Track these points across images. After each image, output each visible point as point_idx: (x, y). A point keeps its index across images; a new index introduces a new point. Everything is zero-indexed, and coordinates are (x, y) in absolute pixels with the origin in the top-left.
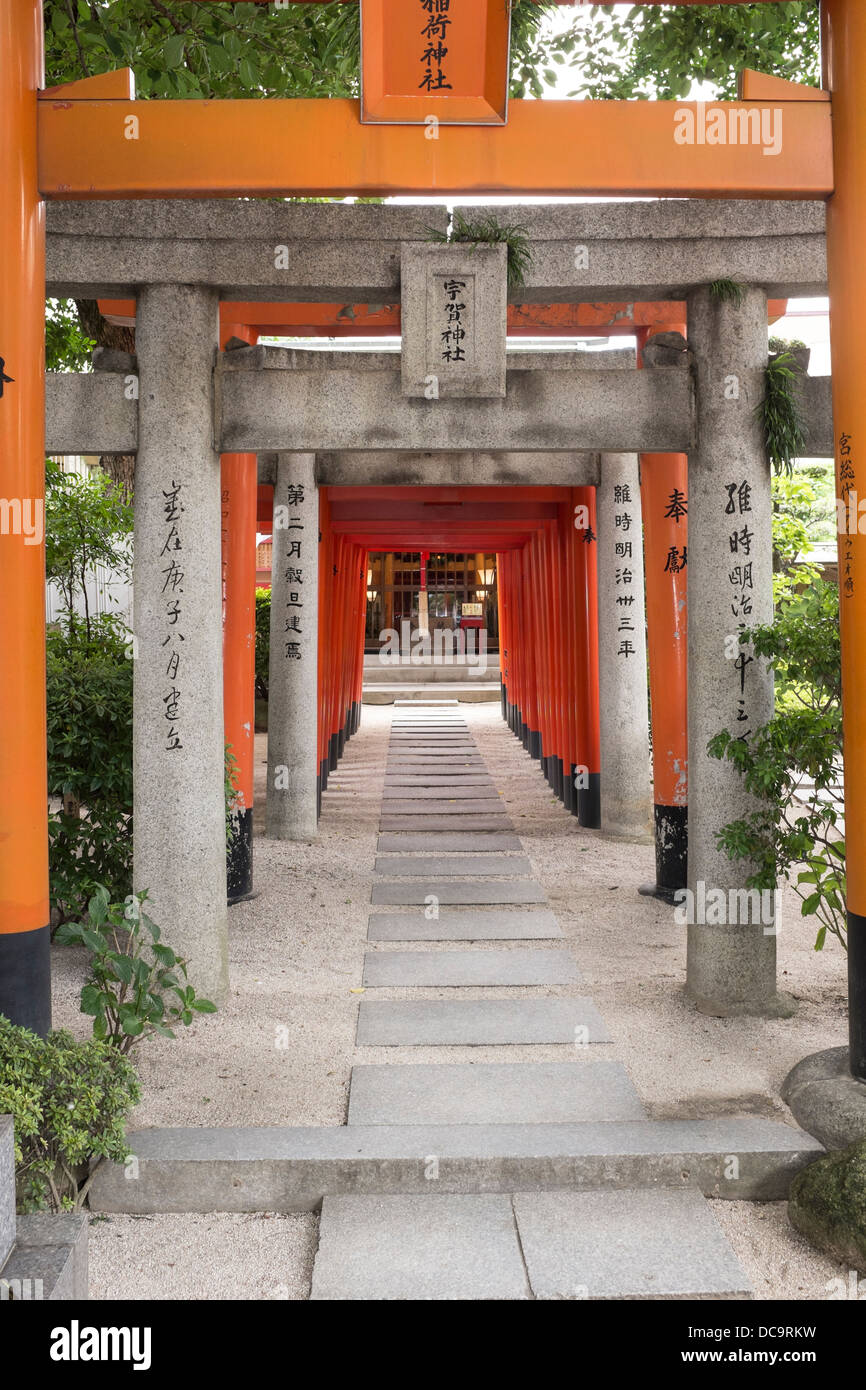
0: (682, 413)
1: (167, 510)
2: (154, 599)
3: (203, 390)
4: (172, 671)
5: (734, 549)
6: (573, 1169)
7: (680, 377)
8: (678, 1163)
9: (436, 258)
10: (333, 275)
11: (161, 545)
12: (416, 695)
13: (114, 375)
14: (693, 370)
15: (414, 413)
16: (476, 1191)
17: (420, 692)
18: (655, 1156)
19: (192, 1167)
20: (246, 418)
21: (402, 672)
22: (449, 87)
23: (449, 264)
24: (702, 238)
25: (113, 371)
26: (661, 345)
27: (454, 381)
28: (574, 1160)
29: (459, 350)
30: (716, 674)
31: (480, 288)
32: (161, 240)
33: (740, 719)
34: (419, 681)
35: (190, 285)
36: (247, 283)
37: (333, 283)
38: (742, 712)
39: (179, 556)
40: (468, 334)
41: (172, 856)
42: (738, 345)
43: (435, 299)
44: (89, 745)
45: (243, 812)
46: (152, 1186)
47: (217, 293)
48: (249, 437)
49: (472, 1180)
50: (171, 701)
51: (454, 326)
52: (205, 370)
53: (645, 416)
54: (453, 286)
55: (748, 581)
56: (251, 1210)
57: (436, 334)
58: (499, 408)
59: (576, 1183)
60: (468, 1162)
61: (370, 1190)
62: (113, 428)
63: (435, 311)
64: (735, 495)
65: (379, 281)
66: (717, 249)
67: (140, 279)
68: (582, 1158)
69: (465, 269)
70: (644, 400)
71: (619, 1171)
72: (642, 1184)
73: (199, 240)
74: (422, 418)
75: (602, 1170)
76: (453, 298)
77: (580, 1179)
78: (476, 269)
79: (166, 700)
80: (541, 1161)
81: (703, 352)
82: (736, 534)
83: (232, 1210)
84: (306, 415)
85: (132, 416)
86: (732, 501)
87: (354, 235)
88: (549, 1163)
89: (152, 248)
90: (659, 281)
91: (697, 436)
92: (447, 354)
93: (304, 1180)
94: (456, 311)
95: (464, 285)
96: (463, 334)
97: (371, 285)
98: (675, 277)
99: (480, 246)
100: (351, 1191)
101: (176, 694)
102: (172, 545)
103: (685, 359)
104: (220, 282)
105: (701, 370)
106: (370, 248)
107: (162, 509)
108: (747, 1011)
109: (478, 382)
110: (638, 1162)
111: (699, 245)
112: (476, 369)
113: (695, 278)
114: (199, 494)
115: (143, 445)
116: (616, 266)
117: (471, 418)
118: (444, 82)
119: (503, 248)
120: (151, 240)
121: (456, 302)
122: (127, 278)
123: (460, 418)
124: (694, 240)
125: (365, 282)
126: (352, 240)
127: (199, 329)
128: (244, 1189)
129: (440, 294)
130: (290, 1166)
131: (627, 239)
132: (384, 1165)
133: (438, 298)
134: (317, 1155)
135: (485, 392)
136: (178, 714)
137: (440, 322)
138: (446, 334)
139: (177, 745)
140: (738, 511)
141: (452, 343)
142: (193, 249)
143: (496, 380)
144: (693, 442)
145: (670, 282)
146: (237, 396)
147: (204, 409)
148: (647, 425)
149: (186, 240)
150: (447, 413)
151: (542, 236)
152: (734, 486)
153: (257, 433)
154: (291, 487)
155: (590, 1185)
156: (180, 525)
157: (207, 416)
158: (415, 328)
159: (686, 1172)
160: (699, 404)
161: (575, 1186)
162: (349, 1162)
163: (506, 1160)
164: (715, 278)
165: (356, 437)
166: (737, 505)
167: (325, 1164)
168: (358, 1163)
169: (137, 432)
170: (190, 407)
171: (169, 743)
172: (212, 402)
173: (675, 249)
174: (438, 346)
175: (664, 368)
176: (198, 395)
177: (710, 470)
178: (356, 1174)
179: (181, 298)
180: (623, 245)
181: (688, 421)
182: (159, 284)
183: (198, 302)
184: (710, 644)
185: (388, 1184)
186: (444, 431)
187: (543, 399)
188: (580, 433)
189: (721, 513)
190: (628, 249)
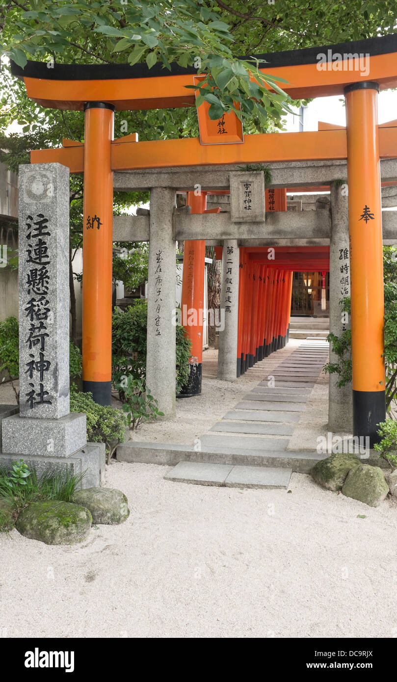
0: (326, 226)
1: (157, 259)
2: (153, 287)
3: (169, 221)
4: (158, 310)
5: (342, 272)
6: (254, 460)
7: (326, 212)
8: (286, 461)
9: (241, 177)
10: (210, 183)
11: (155, 270)
12: (317, 335)
13: (142, 216)
14: (330, 210)
15: (236, 227)
16: (225, 463)
17: (319, 334)
18: (279, 458)
19: (144, 450)
20: (183, 230)
21: (314, 325)
22: (227, 133)
23: (245, 179)
24: (332, 165)
25: (142, 215)
26: (320, 202)
27: (248, 216)
28: (254, 457)
29: (249, 206)
30: (336, 315)
31: (256, 186)
32: (157, 173)
33: (343, 330)
34: (321, 329)
35: (165, 188)
36: (183, 186)
37: (210, 186)
38: (344, 328)
39: (160, 274)
40: (252, 201)
41: (156, 369)
42: (344, 201)
43: (241, 190)
44: (139, 336)
45: (197, 364)
46: (133, 454)
47: (173, 189)
48: (184, 236)
49: (224, 460)
50: (157, 320)
51: (248, 198)
52: (170, 214)
53: (314, 226)
54: (247, 185)
55: (347, 283)
56: (160, 464)
57: (242, 201)
58: (264, 224)
59: (255, 464)
60: (223, 455)
61: (194, 461)
62: (142, 233)
63: (241, 194)
64: (343, 253)
65: (224, 184)
66: (337, 168)
67: (150, 186)
68: (256, 456)
69: (250, 180)
70: (313, 221)
71: (267, 461)
72: (275, 466)
73: (168, 173)
74: (239, 228)
75: (263, 461)
76: (247, 189)
77: (256, 463)
78: (254, 180)
79: (156, 320)
80: (244, 456)
81: (333, 204)
82: (342, 266)
83: (155, 463)
84: (202, 228)
85: (148, 229)
86: (341, 255)
87: (217, 169)
88: (247, 457)
89: (154, 176)
90: (317, 181)
91: (331, 233)
92: (246, 208)
93: (175, 456)
94: (248, 194)
95: (250, 185)
96: (251, 201)
97: (222, 185)
98: (322, 179)
99: (255, 172)
100: (188, 461)
101: (159, 318)
102: (159, 270)
103: (328, 206)
104: (174, 186)
105: (333, 210)
106: (222, 173)
107: (156, 259)
108: (345, 432)
109: (256, 217)
110: (274, 459)
111: (331, 168)
112: (255, 212)
113: (330, 179)
114: (168, 254)
115: (151, 239)
116: (303, 176)
117: (255, 228)
118: (225, 131)
119: (262, 172)
120: (154, 173)
121: (248, 190)
122: (146, 186)
123: (251, 229)
124: (329, 166)
125: (220, 185)
126: (216, 171)
127: (168, 201)
128: (158, 458)
129: (242, 187)
130: (172, 452)
131: (306, 167)
132: (198, 454)
133: (242, 189)
134: (180, 449)
135: (258, 220)
136: (159, 324)
137: (243, 197)
138: (245, 201)
139: (159, 334)
140: (343, 259)
141: (247, 204)
142: (166, 176)
143: (262, 216)
144: (330, 235)
145: (321, 181)
146: (180, 222)
147: (170, 227)
148: (314, 229)
149: (165, 173)
150: (247, 226)
151: (278, 167)
152: (342, 250)
153: (186, 234)
154: (228, 247)
155: (259, 465)
156: (161, 264)
157: (171, 229)
158: (235, 200)
159: (288, 463)
160: (332, 222)
161: (254, 465)
162: (188, 452)
163: (233, 455)
164: (337, 179)
165: (217, 235)
166: (343, 256)
167: (181, 452)
168: (191, 452)
169: (149, 235)
170: (165, 226)
171: (157, 333)
172: (173, 224)
173: (323, 169)
174: (242, 205)
175: (320, 210)
176: (167, 222)
177: (335, 244)
178: (190, 455)
179: (162, 192)
180: (305, 169)
181: (328, 228)
182: (156, 187)
183: (168, 193)
184: (334, 304)
185: (199, 459)
186: (246, 232)
187: (279, 221)
188: (291, 233)
189: (338, 259)
190: (307, 170)
